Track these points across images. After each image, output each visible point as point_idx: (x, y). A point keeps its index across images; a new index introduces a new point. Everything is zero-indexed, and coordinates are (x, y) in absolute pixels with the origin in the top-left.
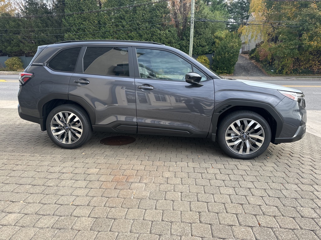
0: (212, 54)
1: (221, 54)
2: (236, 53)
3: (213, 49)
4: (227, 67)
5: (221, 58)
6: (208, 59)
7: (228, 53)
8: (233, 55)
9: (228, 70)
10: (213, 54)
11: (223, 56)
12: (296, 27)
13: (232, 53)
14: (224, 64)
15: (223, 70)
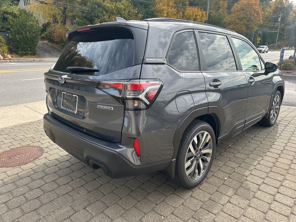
0: (5, 32)
1: (22, 33)
2: (38, 33)
3: (6, 26)
4: (30, 48)
5: (22, 37)
6: (3, 38)
7: (30, 33)
8: (36, 35)
9: (32, 51)
10: (7, 32)
11: (24, 35)
12: (88, 13)
13: (34, 33)
14: (27, 44)
15: (27, 51)
